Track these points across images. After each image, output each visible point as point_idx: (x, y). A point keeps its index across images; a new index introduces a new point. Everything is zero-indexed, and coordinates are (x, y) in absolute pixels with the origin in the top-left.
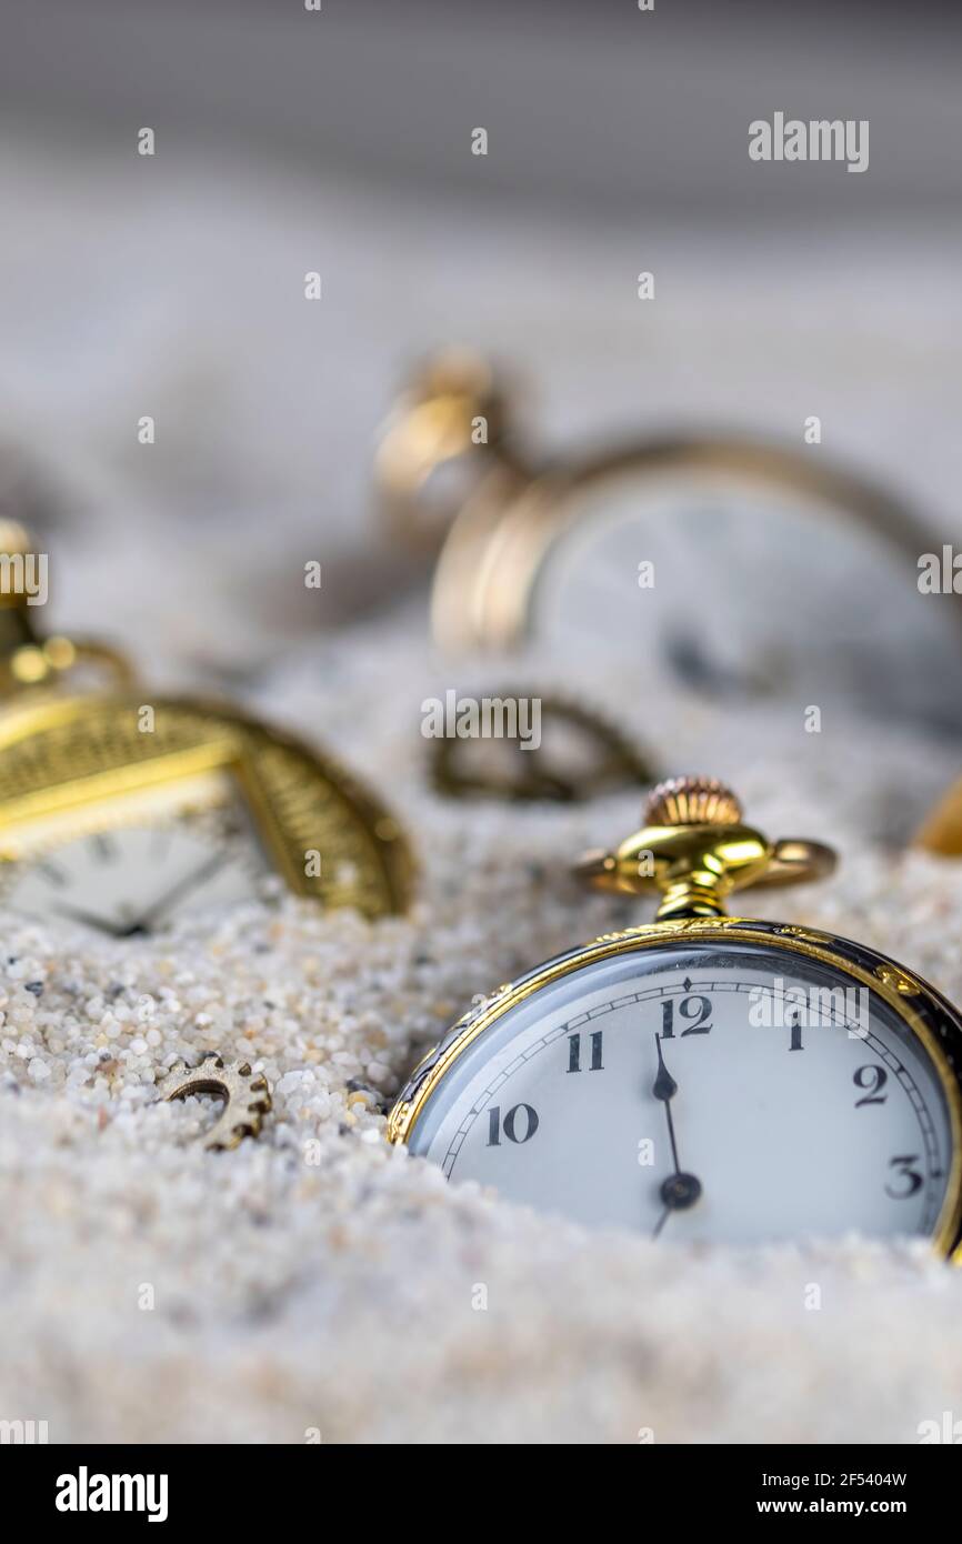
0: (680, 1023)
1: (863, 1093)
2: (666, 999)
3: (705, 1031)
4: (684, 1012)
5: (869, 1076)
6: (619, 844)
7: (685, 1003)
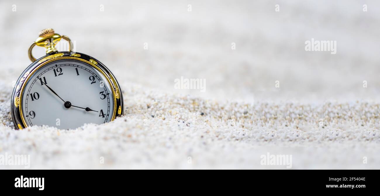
0: (58, 73)
1: (92, 81)
2: (54, 69)
3: (62, 74)
4: (58, 71)
5: (92, 78)
6: (36, 40)
7: (57, 70)
